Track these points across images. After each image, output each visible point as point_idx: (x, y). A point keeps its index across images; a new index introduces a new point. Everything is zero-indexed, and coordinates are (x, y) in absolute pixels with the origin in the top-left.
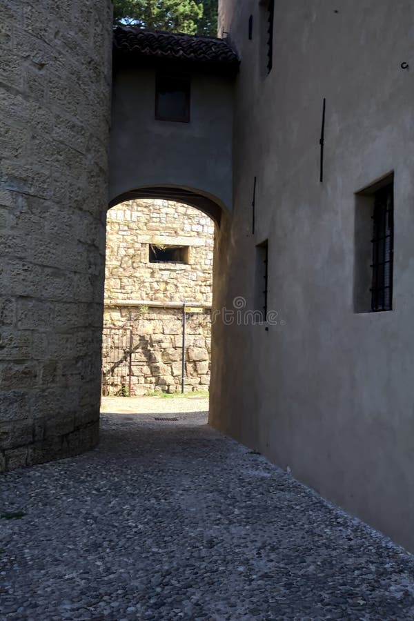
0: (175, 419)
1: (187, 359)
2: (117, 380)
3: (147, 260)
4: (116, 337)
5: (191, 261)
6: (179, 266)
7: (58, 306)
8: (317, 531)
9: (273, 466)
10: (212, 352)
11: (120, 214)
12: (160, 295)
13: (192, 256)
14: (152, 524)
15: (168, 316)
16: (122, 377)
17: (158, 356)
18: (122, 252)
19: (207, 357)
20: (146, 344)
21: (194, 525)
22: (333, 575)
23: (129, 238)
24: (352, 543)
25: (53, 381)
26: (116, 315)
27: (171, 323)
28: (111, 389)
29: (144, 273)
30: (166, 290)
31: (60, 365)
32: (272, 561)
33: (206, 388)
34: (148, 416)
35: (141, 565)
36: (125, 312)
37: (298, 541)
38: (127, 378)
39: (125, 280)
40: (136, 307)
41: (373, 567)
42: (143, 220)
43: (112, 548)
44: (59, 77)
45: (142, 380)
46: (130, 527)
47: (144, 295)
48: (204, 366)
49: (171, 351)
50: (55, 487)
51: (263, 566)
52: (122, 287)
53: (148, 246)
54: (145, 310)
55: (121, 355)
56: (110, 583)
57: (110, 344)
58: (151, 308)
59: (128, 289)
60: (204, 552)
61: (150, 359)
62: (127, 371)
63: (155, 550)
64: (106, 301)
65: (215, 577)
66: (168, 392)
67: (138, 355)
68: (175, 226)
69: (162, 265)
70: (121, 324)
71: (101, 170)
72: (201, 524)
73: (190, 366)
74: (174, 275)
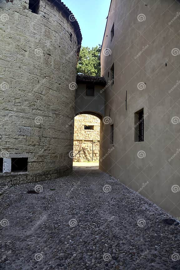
0: (91, 168)
1: (93, 153)
2: (77, 158)
3: (84, 129)
4: (76, 148)
5: (95, 129)
6: (92, 130)
7: (63, 140)
8: (125, 194)
9: (115, 179)
10: (100, 151)
11: (78, 118)
12: (87, 137)
13: (95, 128)
14: (85, 193)
15: (89, 143)
16: (78, 157)
17: (86, 152)
18: (78, 127)
19: (98, 152)
20: (84, 149)
21: (96, 193)
22: (129, 205)
23: (79, 124)
24: (133, 197)
25: (62, 158)
26: (76, 142)
27: (90, 144)
28: (75, 160)
29: (83, 132)
30: (88, 136)
31: (63, 154)
32: (114, 201)
33: (98, 160)
34: (84, 167)
35: (83, 202)
36: (78, 141)
37: (121, 197)
38: (79, 158)
39: (78, 134)
40: (81, 140)
41: (138, 203)
42: (83, 119)
43: (76, 198)
44: (64, 87)
45: (83, 158)
46: (80, 193)
47: (83, 138)
48: (98, 155)
49: (90, 151)
50: (62, 184)
51: (112, 202)
52: (78, 136)
53: (84, 126)
54: (83, 141)
55: (78, 152)
56: (76, 206)
57: (75, 149)
58: (85, 140)
59: (79, 136)
60: (98, 199)
61: (85, 153)
62: (79, 156)
63: (86, 199)
64: (74, 139)
65: (101, 205)
66: (89, 161)
67: (82, 152)
68: (91, 121)
69: (88, 130)
70: (78, 144)
71: (73, 108)
72: (97, 193)
73: (94, 155)
74: (90, 132)
